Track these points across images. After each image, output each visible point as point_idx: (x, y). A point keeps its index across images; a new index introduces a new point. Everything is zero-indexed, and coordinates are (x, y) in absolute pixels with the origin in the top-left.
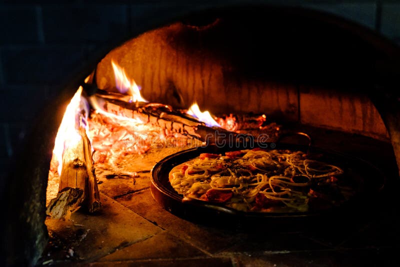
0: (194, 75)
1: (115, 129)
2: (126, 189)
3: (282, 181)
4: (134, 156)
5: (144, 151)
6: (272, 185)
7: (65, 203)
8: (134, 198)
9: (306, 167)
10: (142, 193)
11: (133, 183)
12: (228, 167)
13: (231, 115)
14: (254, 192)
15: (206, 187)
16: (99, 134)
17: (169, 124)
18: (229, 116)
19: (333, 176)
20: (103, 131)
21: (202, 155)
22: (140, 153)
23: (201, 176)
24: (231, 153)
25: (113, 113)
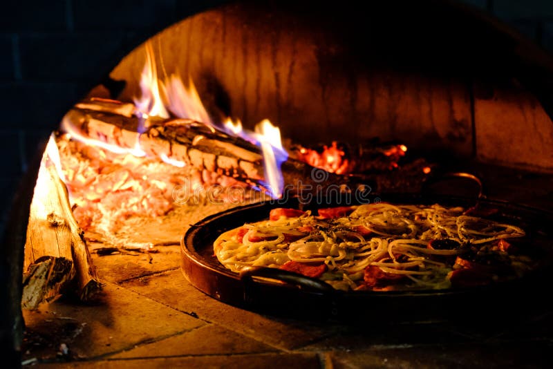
0: (258, 62)
1: (106, 169)
2: (137, 270)
3: (412, 247)
4: (143, 220)
5: (161, 212)
6: (392, 253)
7: (42, 282)
8: (153, 283)
9: (461, 229)
10: (167, 275)
11: (149, 260)
12: (321, 228)
13: (334, 144)
14: (362, 265)
15: (280, 258)
16: (74, 178)
17: (209, 159)
18: (330, 146)
19: (504, 240)
20: (83, 172)
21: (274, 213)
22: (154, 215)
23: (271, 243)
24: (329, 211)
25: (99, 139)
